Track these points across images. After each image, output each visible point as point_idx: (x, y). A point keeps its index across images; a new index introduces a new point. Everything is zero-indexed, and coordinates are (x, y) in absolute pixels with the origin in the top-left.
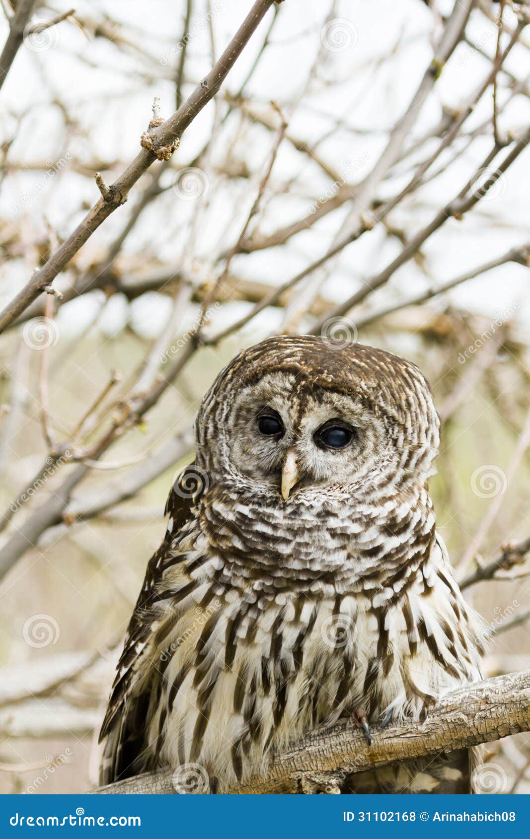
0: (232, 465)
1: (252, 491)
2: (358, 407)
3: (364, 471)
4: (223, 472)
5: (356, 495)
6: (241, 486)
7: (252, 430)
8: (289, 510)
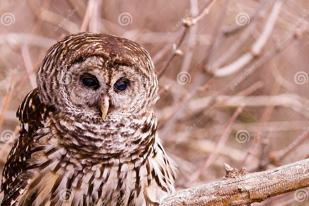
0: (70, 102)
1: (85, 115)
2: (132, 71)
3: (135, 101)
4: (65, 106)
5: (134, 113)
6: (78, 113)
7: (79, 84)
8: (105, 124)
